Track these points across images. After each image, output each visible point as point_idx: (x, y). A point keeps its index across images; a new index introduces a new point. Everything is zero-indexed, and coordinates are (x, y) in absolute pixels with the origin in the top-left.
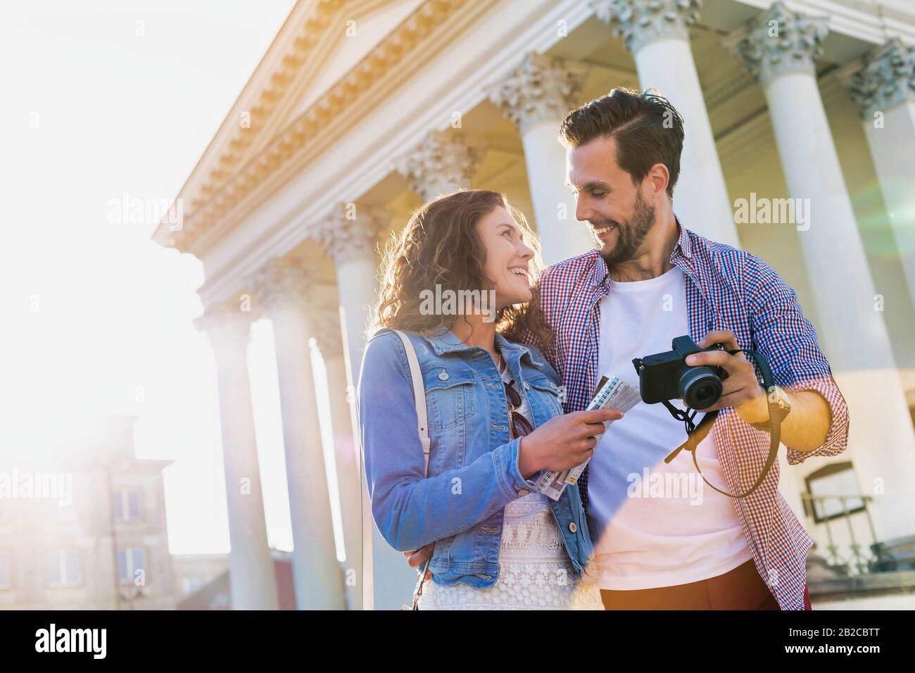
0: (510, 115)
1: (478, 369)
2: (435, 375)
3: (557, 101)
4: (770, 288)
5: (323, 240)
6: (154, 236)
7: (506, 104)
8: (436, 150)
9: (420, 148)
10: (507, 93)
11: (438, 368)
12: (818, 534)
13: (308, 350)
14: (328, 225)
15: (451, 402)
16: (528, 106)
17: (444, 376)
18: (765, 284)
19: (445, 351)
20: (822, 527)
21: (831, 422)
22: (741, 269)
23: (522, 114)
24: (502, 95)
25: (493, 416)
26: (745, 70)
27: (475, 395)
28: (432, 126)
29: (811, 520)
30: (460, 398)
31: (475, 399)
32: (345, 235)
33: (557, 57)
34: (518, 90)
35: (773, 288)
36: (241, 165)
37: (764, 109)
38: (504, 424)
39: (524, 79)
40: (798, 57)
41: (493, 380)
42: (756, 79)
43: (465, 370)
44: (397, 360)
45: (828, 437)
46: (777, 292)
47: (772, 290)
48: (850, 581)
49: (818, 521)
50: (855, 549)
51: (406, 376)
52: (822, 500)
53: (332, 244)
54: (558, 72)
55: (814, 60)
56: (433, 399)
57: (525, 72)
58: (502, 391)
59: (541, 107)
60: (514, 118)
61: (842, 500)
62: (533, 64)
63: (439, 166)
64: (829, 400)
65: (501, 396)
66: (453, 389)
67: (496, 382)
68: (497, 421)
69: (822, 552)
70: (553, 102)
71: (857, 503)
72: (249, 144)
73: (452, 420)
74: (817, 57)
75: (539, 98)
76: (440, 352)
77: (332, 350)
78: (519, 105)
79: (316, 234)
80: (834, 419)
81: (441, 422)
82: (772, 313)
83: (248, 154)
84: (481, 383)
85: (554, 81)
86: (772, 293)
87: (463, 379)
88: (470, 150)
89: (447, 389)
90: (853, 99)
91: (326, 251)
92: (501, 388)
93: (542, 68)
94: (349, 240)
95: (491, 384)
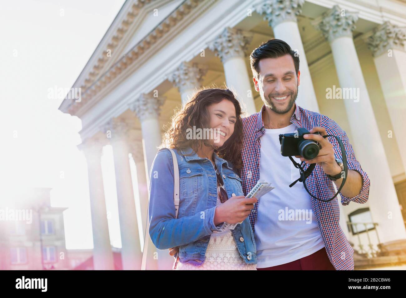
0: (218, 55)
1: (205, 168)
2: (185, 171)
3: (238, 49)
4: (333, 131)
5: (135, 110)
6: (59, 109)
7: (216, 50)
8: (185, 70)
9: (178, 69)
10: (217, 45)
11: (186, 168)
12: (354, 240)
13: (128, 159)
14: (137, 103)
15: (191, 183)
16: (226, 51)
17: (189, 171)
18: (331, 129)
19: (190, 160)
20: (356, 236)
21: (363, 184)
22: (320, 123)
23: (223, 54)
24: (214, 46)
25: (210, 189)
26: (321, 35)
27: (203, 180)
28: (183, 60)
29: (351, 233)
30: (196, 181)
31: (202, 182)
32: (145, 108)
33: (238, 29)
34: (221, 44)
35: (334, 131)
36: (98, 77)
37: (330, 52)
38: (215, 193)
39: (224, 39)
40: (345, 30)
41: (212, 173)
42: (326, 39)
43: (199, 168)
44: (169, 163)
45: (361, 191)
46: (336, 133)
47: (334, 132)
48: (368, 260)
49: (354, 234)
50: (371, 246)
51: (171, 171)
52: (356, 225)
53: (139, 111)
54: (239, 36)
55: (352, 31)
56: (183, 181)
57: (225, 36)
58: (215, 178)
59: (232, 51)
60: (220, 56)
61: (365, 225)
62: (228, 32)
63: (186, 77)
64: (362, 174)
65: (215, 180)
66: (193, 177)
67: (213, 174)
68: (211, 192)
69: (356, 248)
70: (237, 49)
71: (372, 226)
72: (102, 67)
73: (192, 192)
74: (353, 30)
75: (231, 47)
76: (188, 160)
77: (139, 158)
78: (222, 50)
79: (132, 107)
80: (364, 183)
81: (187, 192)
82: (334, 142)
83: (101, 72)
84: (206, 175)
85: (237, 40)
86: (334, 133)
87: (197, 173)
88: (200, 70)
89: (190, 178)
90: (369, 48)
91: (136, 115)
92: (215, 177)
93: (232, 34)
94: (147, 110)
95: (210, 175)
